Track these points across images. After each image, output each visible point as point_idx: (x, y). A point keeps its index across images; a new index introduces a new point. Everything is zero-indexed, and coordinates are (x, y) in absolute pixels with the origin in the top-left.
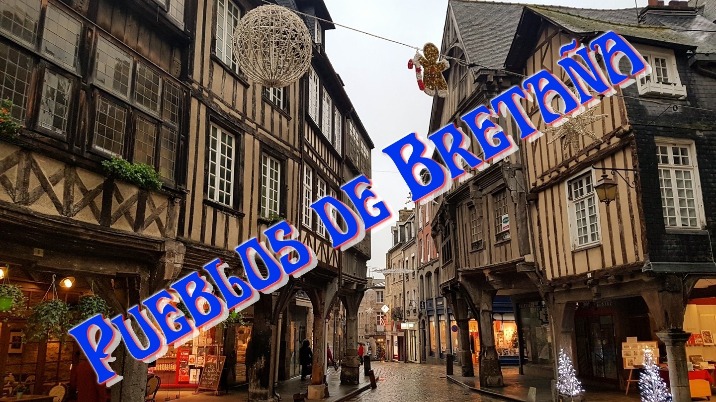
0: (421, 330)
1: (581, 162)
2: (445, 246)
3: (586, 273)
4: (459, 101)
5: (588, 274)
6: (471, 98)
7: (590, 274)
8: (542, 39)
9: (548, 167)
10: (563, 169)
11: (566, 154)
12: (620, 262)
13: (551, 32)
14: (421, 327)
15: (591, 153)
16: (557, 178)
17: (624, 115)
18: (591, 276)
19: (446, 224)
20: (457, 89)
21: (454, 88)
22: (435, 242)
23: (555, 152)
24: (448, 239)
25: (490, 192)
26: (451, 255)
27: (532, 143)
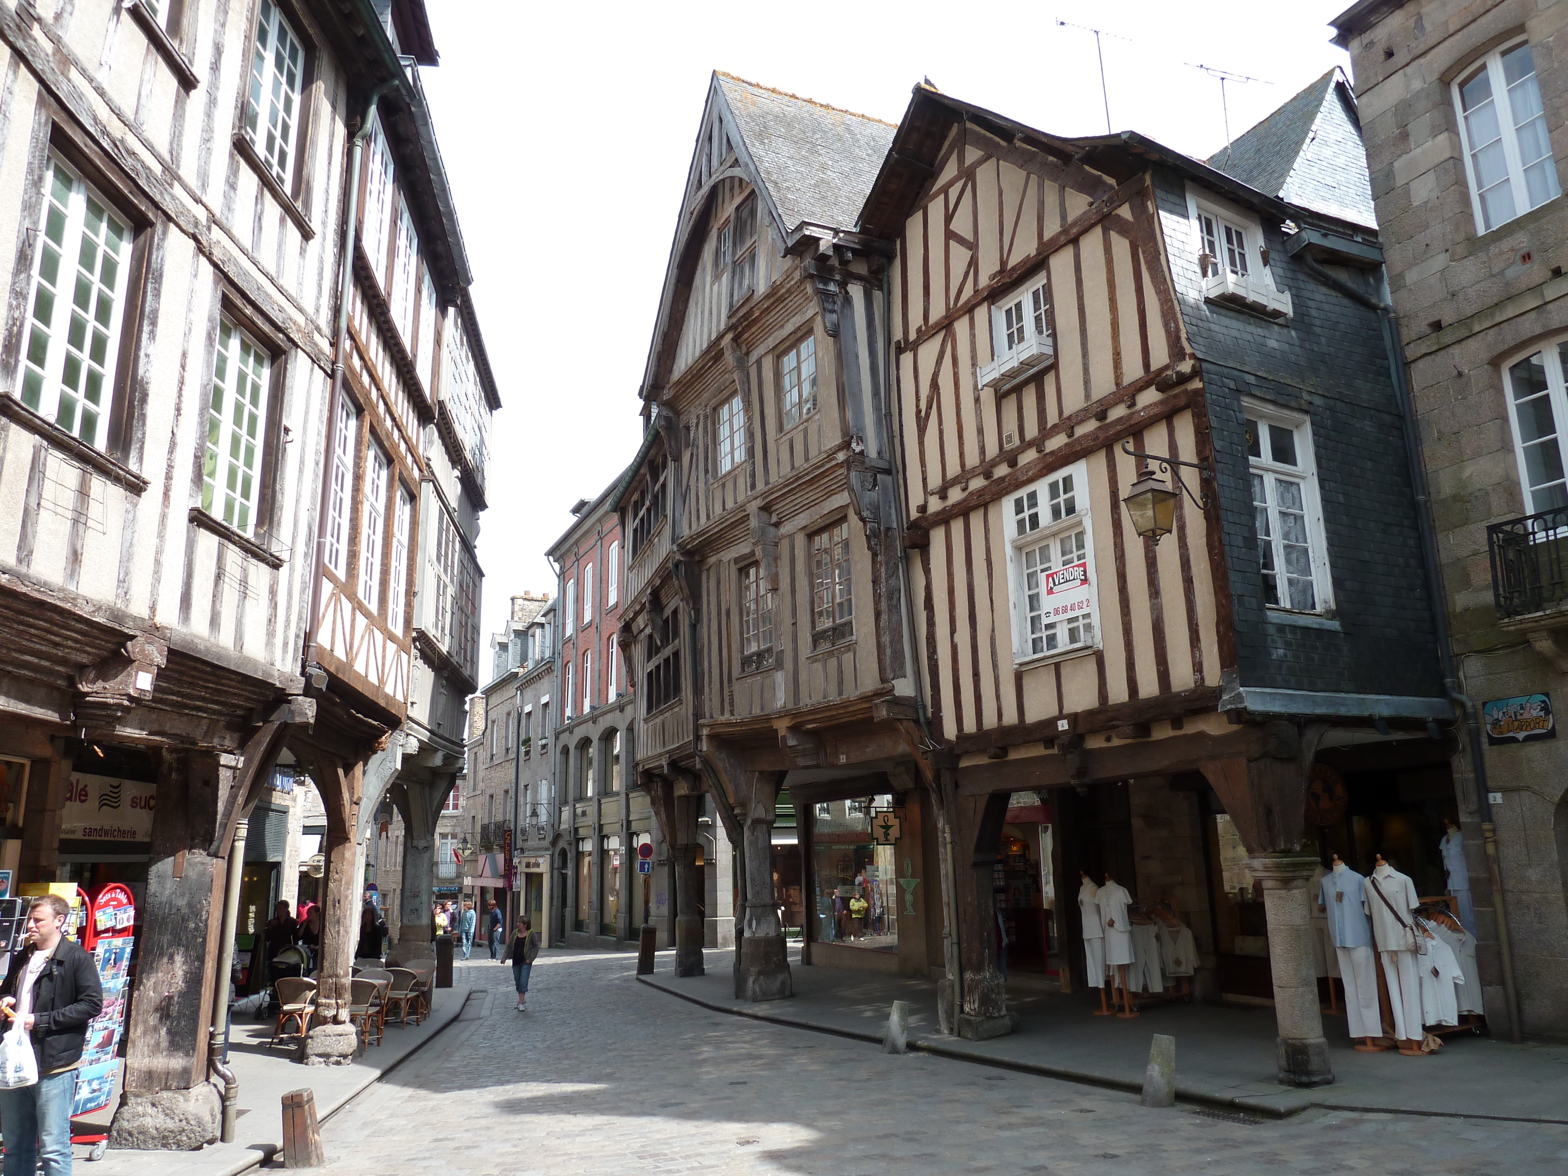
0: (556, 872)
1: (1052, 453)
2: (658, 668)
3: (1052, 722)
4: (731, 306)
5: (1060, 723)
6: (767, 297)
7: (1065, 722)
8: (950, 170)
9: (959, 469)
10: (1002, 470)
11: (1010, 436)
12: (1149, 687)
13: (972, 154)
14: (556, 866)
15: (1080, 431)
16: (981, 492)
17: (1178, 338)
18: (1066, 727)
19: (668, 612)
20: (725, 279)
21: (717, 277)
22: (628, 660)
23: (980, 431)
24: (668, 651)
25: (803, 528)
26: (677, 689)
27: (919, 411)
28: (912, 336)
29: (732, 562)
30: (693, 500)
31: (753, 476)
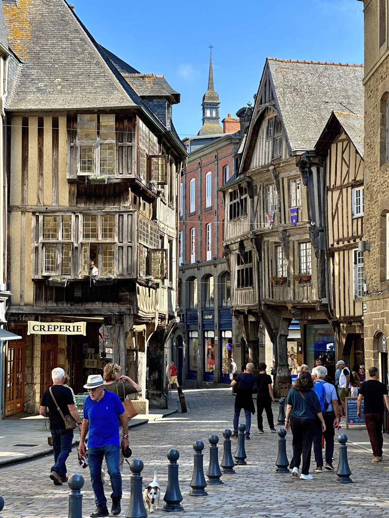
2: (242, 270)
3: (361, 317)
4: (273, 157)
6: (285, 162)
9: (342, 236)
10: (352, 242)
11: (355, 232)
16: (347, 246)
19: (247, 250)
20: (271, 142)
21: (268, 139)
23: (348, 228)
24: (248, 266)
25: (298, 240)
26: (251, 284)
27: (332, 213)
28: (332, 187)
29: (273, 243)
30: (259, 217)
31: (281, 218)
